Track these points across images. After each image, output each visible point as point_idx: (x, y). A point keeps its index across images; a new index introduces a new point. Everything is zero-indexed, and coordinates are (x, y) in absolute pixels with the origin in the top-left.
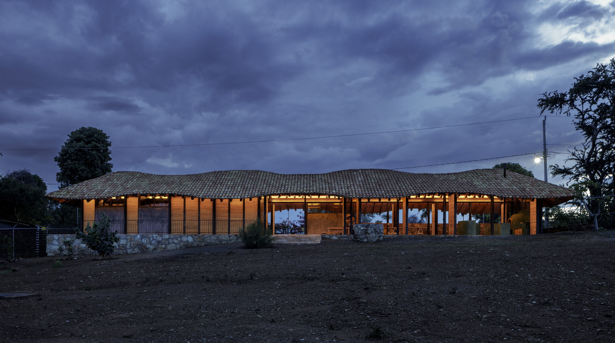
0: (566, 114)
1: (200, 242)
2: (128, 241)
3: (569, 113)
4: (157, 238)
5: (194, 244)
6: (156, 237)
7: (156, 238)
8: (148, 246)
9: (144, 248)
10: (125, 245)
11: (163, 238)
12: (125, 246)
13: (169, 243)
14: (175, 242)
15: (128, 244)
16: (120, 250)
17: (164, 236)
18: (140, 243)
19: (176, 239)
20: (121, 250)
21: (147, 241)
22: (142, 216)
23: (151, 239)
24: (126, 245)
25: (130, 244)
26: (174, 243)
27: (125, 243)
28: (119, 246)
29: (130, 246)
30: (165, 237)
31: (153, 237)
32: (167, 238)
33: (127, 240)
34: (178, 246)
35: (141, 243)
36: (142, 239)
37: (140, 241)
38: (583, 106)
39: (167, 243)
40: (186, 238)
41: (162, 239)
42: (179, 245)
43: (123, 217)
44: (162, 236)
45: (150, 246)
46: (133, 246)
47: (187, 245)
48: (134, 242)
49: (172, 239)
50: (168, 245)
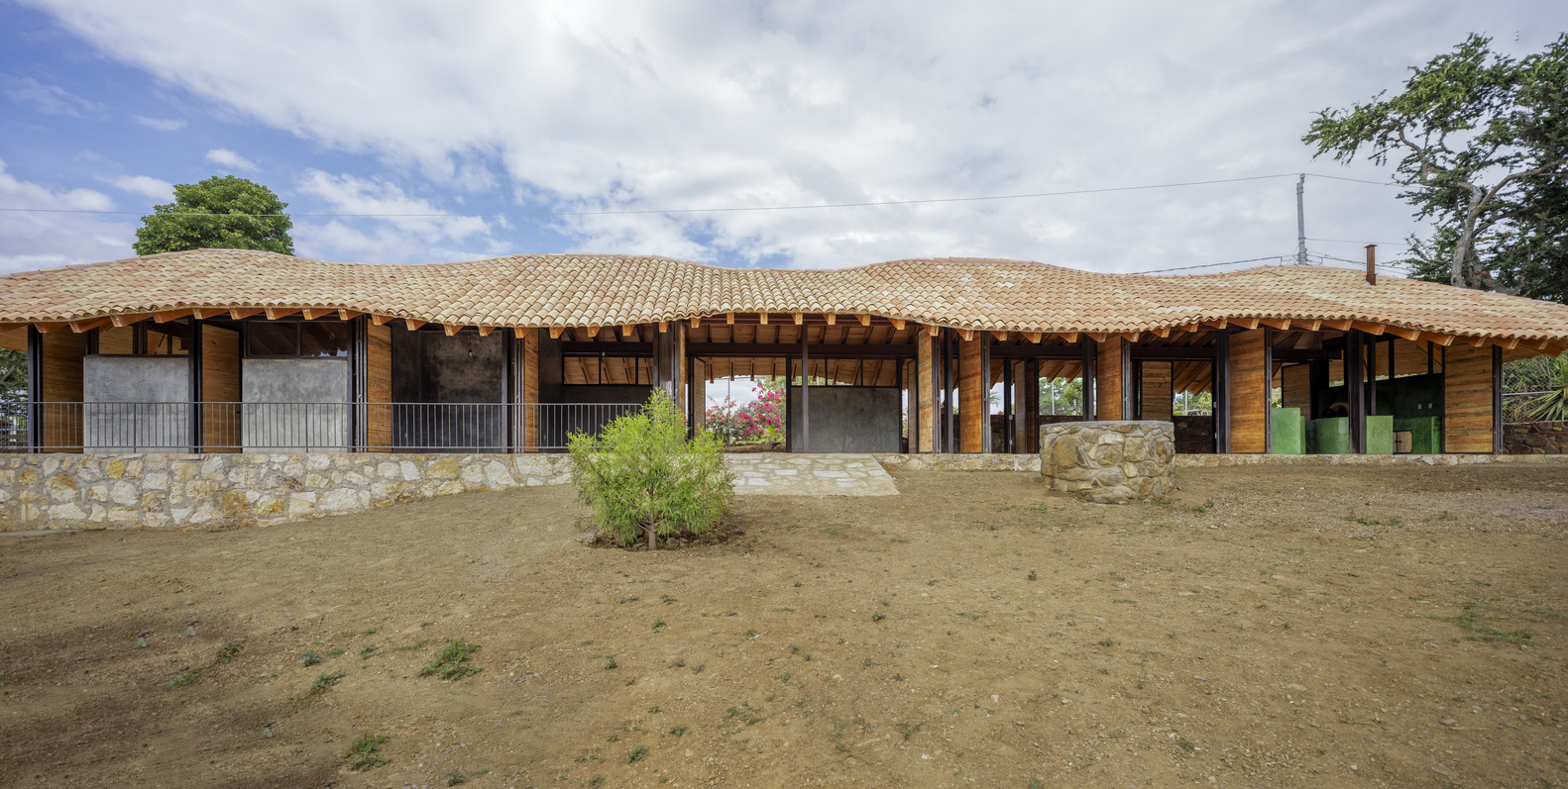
0: (1375, 160)
1: (444, 480)
2: (176, 478)
3: (1381, 159)
4: (286, 467)
5: (422, 489)
6: (284, 464)
7: (280, 467)
8: (251, 496)
9: (235, 503)
10: (162, 492)
11: (310, 468)
12: (163, 496)
13: (331, 487)
14: (355, 481)
15: (176, 490)
16: (145, 512)
17: (311, 458)
18: (220, 484)
19: (356, 472)
20: (149, 510)
21: (246, 479)
22: (256, 390)
23: (264, 470)
24: (168, 492)
25: (183, 489)
26: (351, 485)
27: (164, 487)
28: (141, 495)
29: (183, 495)
30: (314, 462)
31: (269, 463)
32: (322, 466)
33: (171, 473)
34: (365, 496)
35: (225, 485)
36: (226, 473)
37: (220, 477)
38: (1427, 139)
39: (323, 485)
40: (394, 467)
41: (306, 472)
42: (368, 492)
43: (187, 392)
44: (304, 461)
45: (257, 495)
46: (194, 498)
47: (397, 492)
48: (199, 482)
49: (340, 471)
50: (326, 494)
